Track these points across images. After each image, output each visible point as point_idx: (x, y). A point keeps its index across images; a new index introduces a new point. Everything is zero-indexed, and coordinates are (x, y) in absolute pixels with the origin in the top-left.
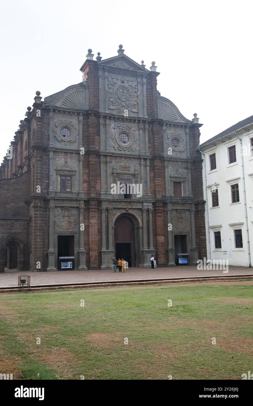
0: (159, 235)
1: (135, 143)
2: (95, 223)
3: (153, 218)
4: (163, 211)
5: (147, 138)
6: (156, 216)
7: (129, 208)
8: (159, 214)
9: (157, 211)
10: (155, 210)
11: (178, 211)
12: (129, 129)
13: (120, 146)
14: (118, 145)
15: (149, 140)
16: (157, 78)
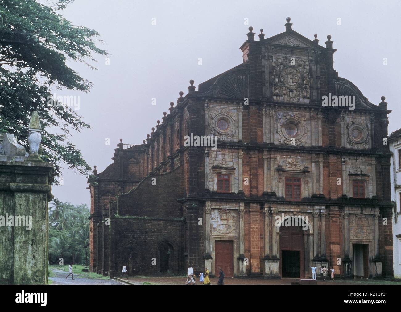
0: (333, 243)
1: (306, 135)
2: (257, 228)
3: (327, 223)
4: (338, 216)
5: (320, 129)
6: (330, 221)
7: (297, 212)
8: (334, 220)
9: (331, 215)
10: (329, 214)
11: (357, 216)
12: (298, 119)
13: (286, 139)
14: (285, 138)
15: (323, 131)
16: (333, 55)
